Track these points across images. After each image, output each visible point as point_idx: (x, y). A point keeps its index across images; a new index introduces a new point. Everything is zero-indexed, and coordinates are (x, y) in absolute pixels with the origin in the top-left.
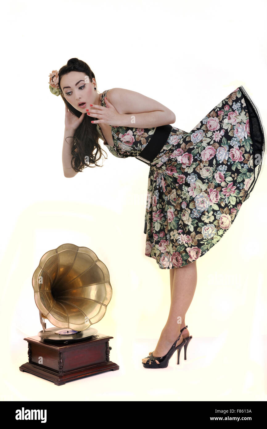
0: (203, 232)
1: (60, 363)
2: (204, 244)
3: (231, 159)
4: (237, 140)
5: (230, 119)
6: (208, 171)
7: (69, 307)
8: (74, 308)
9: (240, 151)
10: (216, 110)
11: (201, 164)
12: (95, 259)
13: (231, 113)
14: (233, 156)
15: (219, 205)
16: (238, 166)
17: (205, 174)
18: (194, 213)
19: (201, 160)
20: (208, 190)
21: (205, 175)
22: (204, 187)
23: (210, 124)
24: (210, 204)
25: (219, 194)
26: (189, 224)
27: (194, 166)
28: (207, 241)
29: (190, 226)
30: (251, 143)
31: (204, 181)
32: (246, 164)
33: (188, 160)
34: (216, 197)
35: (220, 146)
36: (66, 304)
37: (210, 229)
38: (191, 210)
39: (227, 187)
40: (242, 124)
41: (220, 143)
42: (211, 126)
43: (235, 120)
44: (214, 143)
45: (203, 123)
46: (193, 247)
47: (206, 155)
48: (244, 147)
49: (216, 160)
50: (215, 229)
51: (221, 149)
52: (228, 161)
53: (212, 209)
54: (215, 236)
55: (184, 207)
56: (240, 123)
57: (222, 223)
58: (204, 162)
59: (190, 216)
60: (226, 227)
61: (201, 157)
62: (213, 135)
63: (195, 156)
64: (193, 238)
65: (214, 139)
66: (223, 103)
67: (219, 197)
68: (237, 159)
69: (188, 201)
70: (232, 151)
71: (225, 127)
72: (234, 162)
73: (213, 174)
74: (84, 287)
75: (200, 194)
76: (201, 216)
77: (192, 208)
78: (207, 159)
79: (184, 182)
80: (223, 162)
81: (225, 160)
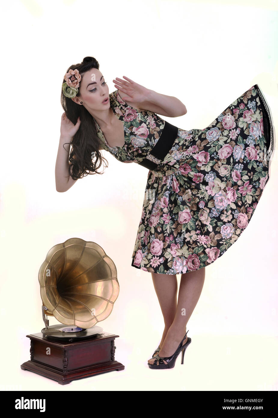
0: (222, 231)
1: (64, 361)
2: (223, 244)
3: (247, 158)
4: (252, 138)
5: (245, 117)
6: (226, 169)
7: (75, 303)
8: (79, 304)
9: (256, 150)
10: (231, 108)
11: (219, 162)
12: (103, 255)
13: (246, 112)
14: (249, 155)
15: (236, 204)
16: (253, 164)
17: (223, 172)
18: (214, 212)
19: (218, 158)
20: (227, 189)
21: (223, 174)
22: (223, 185)
23: (225, 121)
24: (228, 203)
25: (236, 192)
26: (208, 223)
27: (211, 165)
28: (225, 241)
29: (208, 226)
30: (265, 142)
31: (223, 179)
32: (261, 163)
33: (205, 158)
34: (233, 196)
35: (237, 144)
36: (71, 301)
37: (229, 228)
38: (210, 209)
39: (243, 185)
40: (257, 122)
41: (236, 141)
42: (226, 124)
43: (251, 119)
44: (230, 141)
45: (219, 120)
46: (212, 248)
47: (223, 154)
48: (259, 146)
49: (233, 158)
50: (233, 229)
51: (238, 147)
52: (244, 160)
53: (230, 208)
54: (233, 236)
55: (202, 207)
56: (255, 122)
57: (240, 222)
58: (222, 160)
59: (209, 215)
60: (243, 227)
61: (219, 156)
62: (230, 133)
63: (212, 154)
64: (212, 239)
65: (231, 137)
66: (238, 101)
67: (236, 196)
68: (253, 158)
69: (207, 200)
70: (248, 150)
71: (241, 125)
72: (250, 160)
73: (230, 172)
74: (91, 283)
75: (219, 192)
76: (220, 215)
77: (211, 207)
78: (225, 157)
79: (202, 181)
80: (239, 161)
81: (241, 158)
